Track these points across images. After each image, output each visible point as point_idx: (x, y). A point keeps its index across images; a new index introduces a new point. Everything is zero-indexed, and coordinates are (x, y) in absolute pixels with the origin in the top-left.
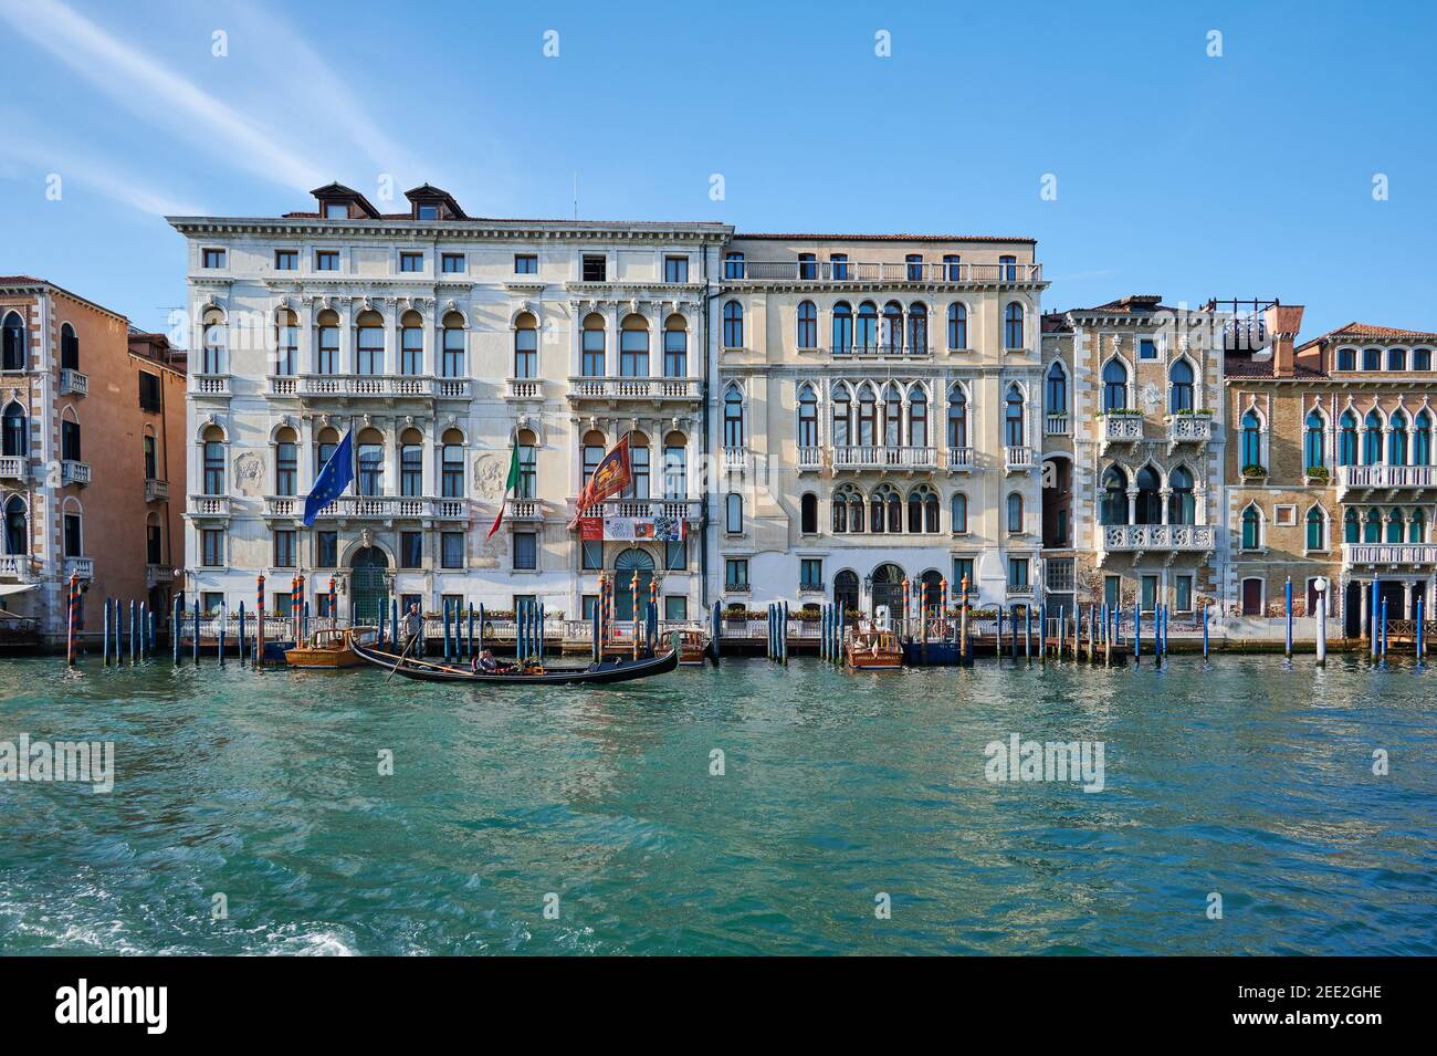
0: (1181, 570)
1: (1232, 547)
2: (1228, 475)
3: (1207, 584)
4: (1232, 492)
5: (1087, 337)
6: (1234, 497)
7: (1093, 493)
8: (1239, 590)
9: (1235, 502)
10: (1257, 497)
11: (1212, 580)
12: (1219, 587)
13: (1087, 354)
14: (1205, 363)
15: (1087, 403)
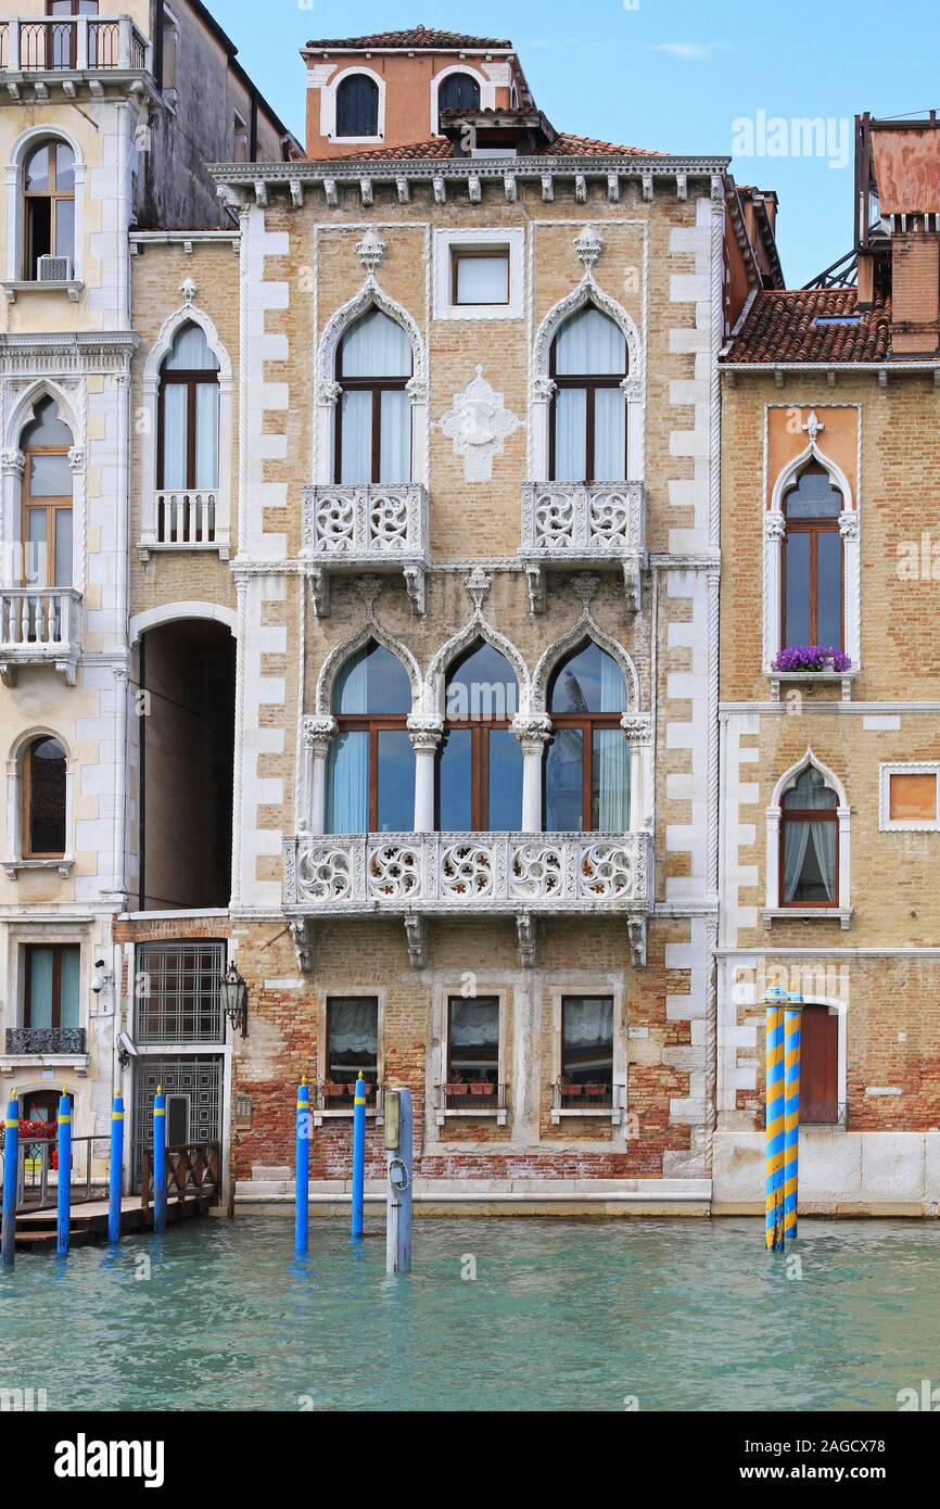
0: (576, 974)
1: (742, 899)
2: (730, 670)
3: (661, 1021)
4: (739, 726)
5: (280, 243)
6: (748, 741)
7: (291, 731)
8: (762, 1043)
9: (752, 756)
10: (822, 740)
11: (677, 1008)
12: (698, 1031)
13: (278, 296)
14: (655, 316)
15: (278, 447)
